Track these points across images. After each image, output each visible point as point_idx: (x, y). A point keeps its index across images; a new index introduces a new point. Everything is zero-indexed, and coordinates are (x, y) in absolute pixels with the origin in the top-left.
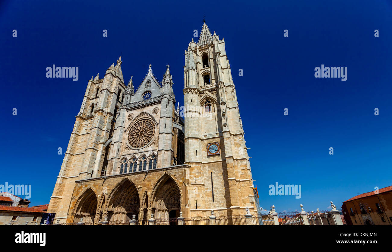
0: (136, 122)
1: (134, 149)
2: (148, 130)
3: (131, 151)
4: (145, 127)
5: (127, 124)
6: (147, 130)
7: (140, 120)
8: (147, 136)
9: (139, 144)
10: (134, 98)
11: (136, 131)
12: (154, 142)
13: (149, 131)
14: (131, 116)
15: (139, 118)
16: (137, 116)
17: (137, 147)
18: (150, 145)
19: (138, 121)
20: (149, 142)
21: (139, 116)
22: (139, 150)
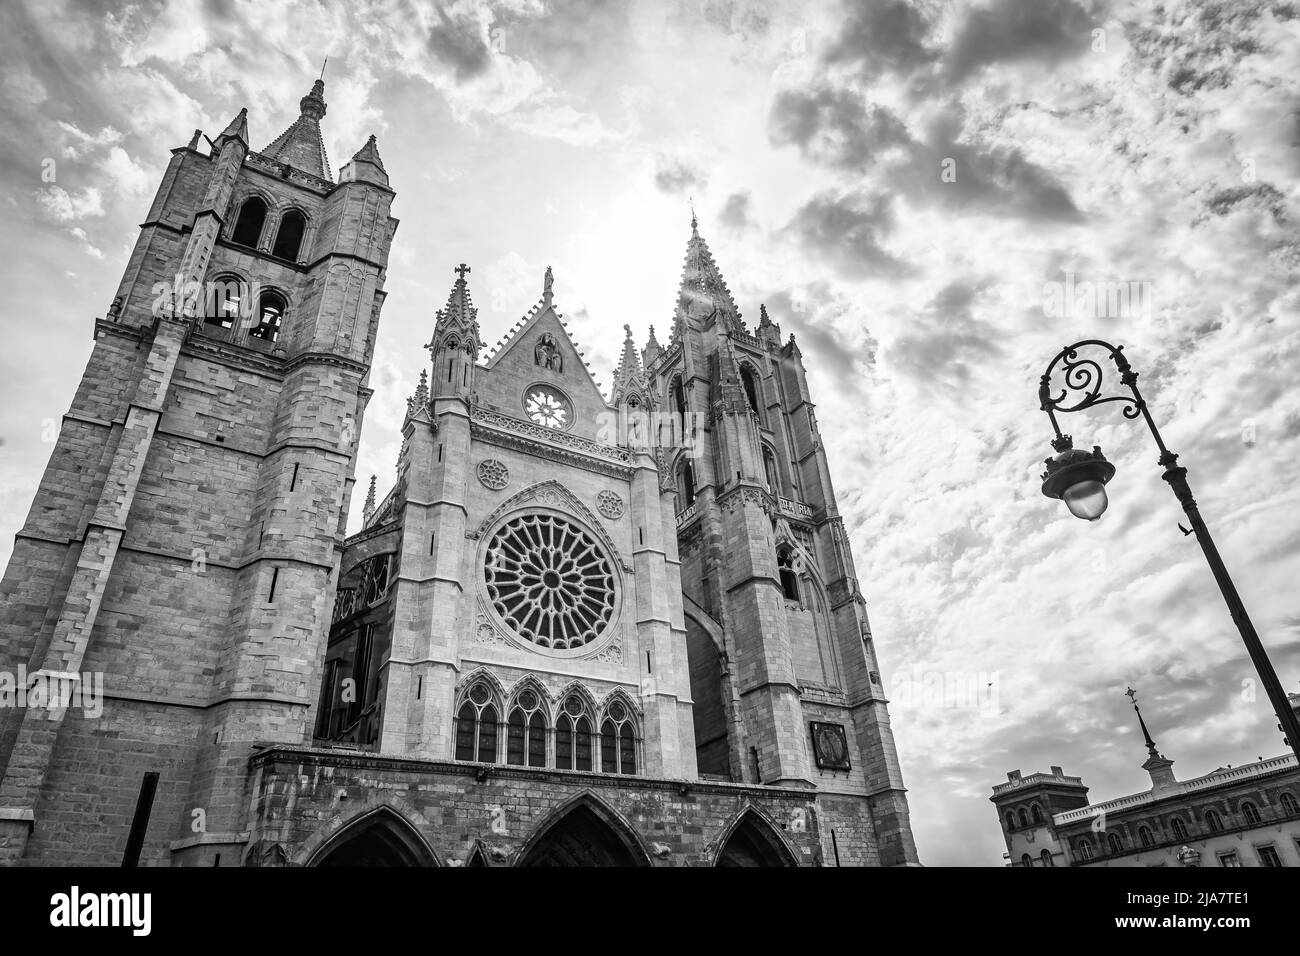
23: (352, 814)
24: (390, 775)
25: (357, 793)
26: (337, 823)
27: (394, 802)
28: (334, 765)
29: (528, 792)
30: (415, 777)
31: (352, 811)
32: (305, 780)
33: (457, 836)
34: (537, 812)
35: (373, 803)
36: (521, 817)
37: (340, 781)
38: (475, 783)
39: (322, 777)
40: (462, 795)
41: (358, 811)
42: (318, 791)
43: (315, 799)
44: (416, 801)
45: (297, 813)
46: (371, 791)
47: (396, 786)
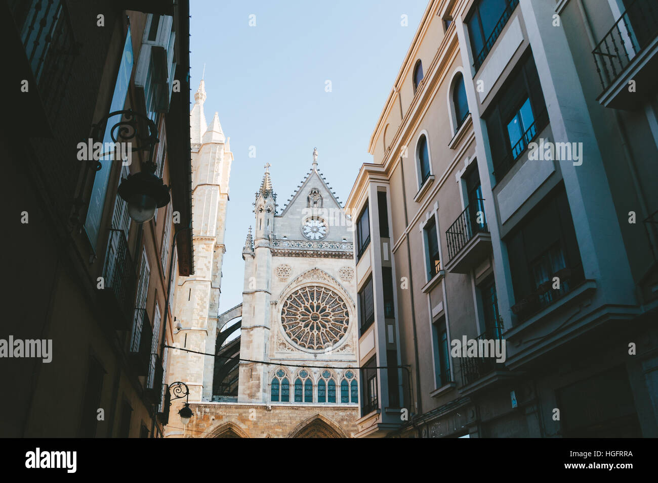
0: (299, 288)
1: (301, 351)
2: (332, 314)
3: (297, 352)
4: (322, 307)
6: (330, 314)
7: (309, 285)
9: (312, 342)
10: (282, 225)
11: (300, 310)
12: (350, 343)
13: (333, 318)
14: (283, 271)
15: (307, 281)
16: (302, 275)
17: (309, 348)
18: (342, 349)
19: (303, 286)
20: (337, 341)
21: (304, 275)
22: (315, 354)
23: (217, 425)
24: (231, 410)
25: (218, 417)
26: (212, 428)
27: (233, 420)
28: (209, 407)
29: (290, 415)
30: (241, 411)
31: (217, 423)
32: (199, 413)
33: (260, 432)
34: (294, 422)
35: (225, 421)
36: (287, 424)
37: (212, 413)
38: (266, 412)
39: (205, 412)
40: (261, 417)
41: (219, 424)
42: (204, 418)
43: (203, 420)
44: (242, 420)
45: (197, 425)
46: (224, 417)
47: (234, 415)
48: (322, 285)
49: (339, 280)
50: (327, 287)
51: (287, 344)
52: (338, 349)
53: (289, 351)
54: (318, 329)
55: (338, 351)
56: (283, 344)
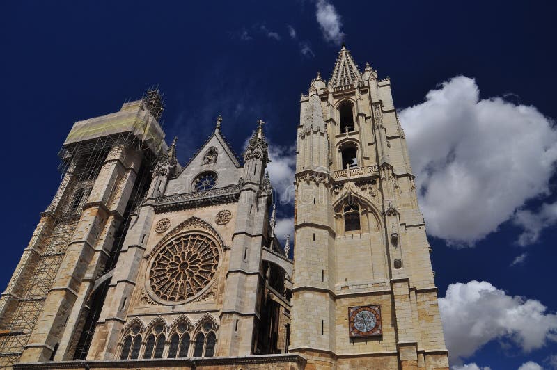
0: (175, 239)
1: (161, 304)
2: (202, 260)
3: (156, 306)
4: (193, 254)
5: (153, 241)
6: (199, 261)
7: (183, 235)
8: (196, 276)
9: (175, 293)
11: (171, 261)
12: (214, 290)
13: (202, 264)
14: (163, 225)
15: (182, 231)
16: (178, 226)
17: (170, 300)
18: (203, 299)
19: (178, 237)
20: (201, 289)
21: (182, 226)
22: (174, 306)
48: (196, 233)
49: (214, 225)
50: (202, 234)
51: (148, 297)
52: (200, 298)
53: (149, 305)
54: (185, 278)
55: (199, 301)
56: (146, 298)
